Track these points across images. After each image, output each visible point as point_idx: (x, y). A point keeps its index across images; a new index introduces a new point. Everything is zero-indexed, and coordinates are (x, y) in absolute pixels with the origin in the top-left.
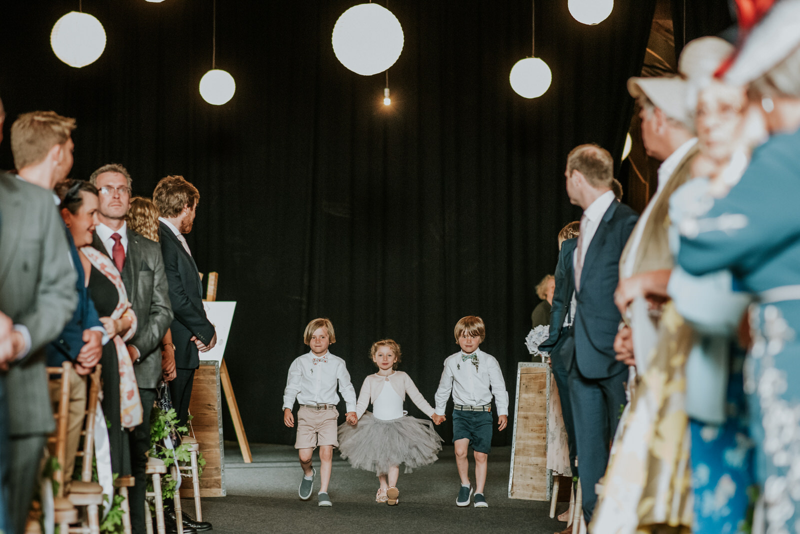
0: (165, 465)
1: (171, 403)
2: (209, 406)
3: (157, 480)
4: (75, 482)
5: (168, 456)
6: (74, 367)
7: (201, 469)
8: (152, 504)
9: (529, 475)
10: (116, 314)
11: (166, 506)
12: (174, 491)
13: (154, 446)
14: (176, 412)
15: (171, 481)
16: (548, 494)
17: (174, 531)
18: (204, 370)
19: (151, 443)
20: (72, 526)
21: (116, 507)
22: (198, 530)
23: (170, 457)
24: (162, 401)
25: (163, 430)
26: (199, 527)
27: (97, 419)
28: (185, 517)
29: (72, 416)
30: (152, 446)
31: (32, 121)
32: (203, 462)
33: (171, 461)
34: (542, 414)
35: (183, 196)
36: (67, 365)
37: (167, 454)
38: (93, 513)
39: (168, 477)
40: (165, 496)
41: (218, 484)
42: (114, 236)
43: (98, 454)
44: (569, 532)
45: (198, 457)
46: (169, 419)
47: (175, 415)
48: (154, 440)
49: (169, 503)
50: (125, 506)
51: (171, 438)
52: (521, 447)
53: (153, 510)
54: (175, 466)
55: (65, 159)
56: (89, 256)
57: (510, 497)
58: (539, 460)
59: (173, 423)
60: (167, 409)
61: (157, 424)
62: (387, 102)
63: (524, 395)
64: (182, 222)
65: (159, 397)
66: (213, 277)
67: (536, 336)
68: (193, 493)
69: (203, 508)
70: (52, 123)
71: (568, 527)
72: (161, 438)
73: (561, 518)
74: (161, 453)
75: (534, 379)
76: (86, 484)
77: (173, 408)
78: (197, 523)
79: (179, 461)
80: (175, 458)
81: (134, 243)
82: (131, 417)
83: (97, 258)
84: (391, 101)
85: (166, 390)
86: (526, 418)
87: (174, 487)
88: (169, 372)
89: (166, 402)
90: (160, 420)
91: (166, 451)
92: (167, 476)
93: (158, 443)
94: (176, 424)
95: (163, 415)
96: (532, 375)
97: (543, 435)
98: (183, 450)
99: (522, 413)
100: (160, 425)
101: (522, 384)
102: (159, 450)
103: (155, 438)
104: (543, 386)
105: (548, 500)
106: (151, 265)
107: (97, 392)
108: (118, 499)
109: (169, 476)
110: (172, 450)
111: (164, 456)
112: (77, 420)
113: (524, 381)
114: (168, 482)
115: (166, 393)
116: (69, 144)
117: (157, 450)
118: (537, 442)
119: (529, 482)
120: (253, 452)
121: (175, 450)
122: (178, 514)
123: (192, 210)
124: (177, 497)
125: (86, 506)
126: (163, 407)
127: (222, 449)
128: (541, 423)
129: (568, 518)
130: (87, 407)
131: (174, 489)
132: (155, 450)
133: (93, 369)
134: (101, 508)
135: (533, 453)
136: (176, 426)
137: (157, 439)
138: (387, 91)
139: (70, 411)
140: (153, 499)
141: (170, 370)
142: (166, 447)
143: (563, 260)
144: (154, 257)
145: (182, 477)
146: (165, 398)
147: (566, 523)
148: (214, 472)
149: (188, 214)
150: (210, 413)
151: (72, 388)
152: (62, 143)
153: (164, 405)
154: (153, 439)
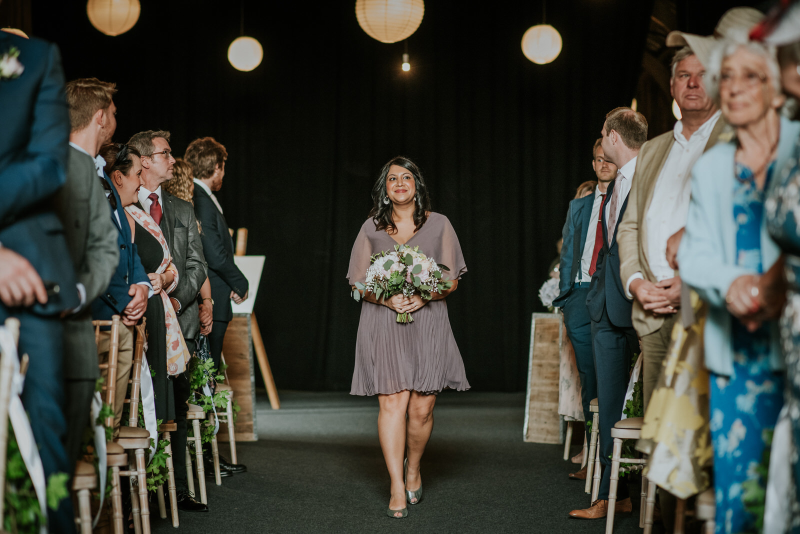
0: (204, 411)
1: (210, 353)
2: (241, 356)
3: (196, 425)
4: (123, 428)
5: (206, 403)
6: (121, 319)
7: (235, 415)
8: (193, 448)
9: (543, 419)
10: (160, 269)
11: (205, 450)
12: (212, 436)
13: (194, 394)
14: (213, 361)
15: (210, 426)
16: (561, 437)
17: (211, 473)
18: (237, 322)
19: (191, 390)
20: (122, 468)
21: (160, 451)
22: (233, 472)
23: (208, 404)
24: (200, 352)
25: (202, 378)
26: (235, 469)
27: (143, 369)
28: (221, 460)
29: (121, 365)
30: (192, 393)
31: (76, 87)
32: (238, 409)
33: (209, 407)
34: (555, 362)
35: (214, 158)
36: (116, 318)
37: (206, 401)
38: (140, 456)
39: (207, 423)
40: (204, 440)
41: (249, 429)
42: (151, 196)
43: (144, 401)
44: (583, 473)
45: (233, 404)
46: (208, 368)
47: (213, 364)
48: (194, 388)
49: (207, 446)
50: (168, 450)
51: (210, 386)
52: (535, 393)
53: (193, 453)
54: (213, 412)
55: (108, 123)
56: (133, 213)
57: (525, 440)
58: (552, 405)
59: (211, 371)
60: (206, 359)
61: (196, 372)
62: (406, 67)
63: (539, 345)
64: (213, 182)
65: (198, 347)
66: (242, 234)
67: (550, 289)
68: (228, 436)
69: (238, 452)
70: (94, 88)
71: (582, 468)
72: (200, 386)
73: (575, 460)
74: (200, 400)
75: (547, 329)
76: (133, 429)
77: (212, 357)
78: (233, 466)
79: (216, 408)
80: (213, 405)
81: (169, 202)
82: (176, 366)
83: (140, 216)
84: (411, 67)
85: (205, 341)
86: (540, 366)
87: (213, 432)
88: (206, 325)
89: (204, 352)
90: (199, 369)
91: (205, 398)
92: (206, 421)
93: (197, 390)
94: (213, 373)
95: (202, 364)
96: (546, 325)
97: (556, 382)
98: (221, 397)
99: (537, 361)
100: (199, 374)
101: (536, 335)
102: (198, 397)
103: (194, 386)
104: (556, 335)
105: (561, 442)
106: (185, 223)
107: (143, 344)
108: (163, 444)
109: (207, 421)
110: (210, 397)
111: (202, 403)
112: (125, 369)
113: (538, 331)
114: (207, 427)
115: (205, 344)
116: (112, 108)
117: (196, 398)
118: (550, 389)
119: (544, 426)
120: (281, 399)
121: (213, 397)
122: (215, 457)
123: (222, 170)
124: (214, 441)
125: (134, 450)
126: (202, 358)
127: (254, 396)
128: (554, 370)
129: (582, 460)
130: (134, 357)
131: (213, 434)
132: (194, 397)
133: (139, 321)
134: (147, 452)
135: (547, 399)
136: (215, 374)
137: (196, 387)
138: (406, 57)
139: (118, 361)
140: (193, 444)
141: (207, 322)
142: (204, 395)
143: (572, 217)
144: (187, 215)
145: (219, 422)
146: (204, 349)
147: (580, 465)
148: (247, 418)
149: (219, 174)
150: (242, 362)
151: (120, 338)
152: (105, 108)
153: (203, 356)
154: (192, 387)
